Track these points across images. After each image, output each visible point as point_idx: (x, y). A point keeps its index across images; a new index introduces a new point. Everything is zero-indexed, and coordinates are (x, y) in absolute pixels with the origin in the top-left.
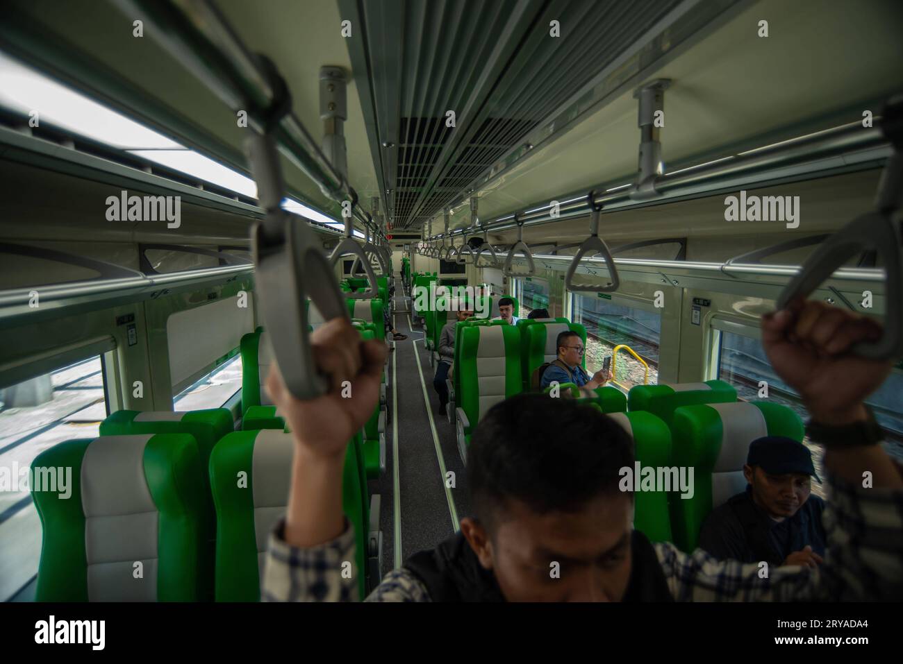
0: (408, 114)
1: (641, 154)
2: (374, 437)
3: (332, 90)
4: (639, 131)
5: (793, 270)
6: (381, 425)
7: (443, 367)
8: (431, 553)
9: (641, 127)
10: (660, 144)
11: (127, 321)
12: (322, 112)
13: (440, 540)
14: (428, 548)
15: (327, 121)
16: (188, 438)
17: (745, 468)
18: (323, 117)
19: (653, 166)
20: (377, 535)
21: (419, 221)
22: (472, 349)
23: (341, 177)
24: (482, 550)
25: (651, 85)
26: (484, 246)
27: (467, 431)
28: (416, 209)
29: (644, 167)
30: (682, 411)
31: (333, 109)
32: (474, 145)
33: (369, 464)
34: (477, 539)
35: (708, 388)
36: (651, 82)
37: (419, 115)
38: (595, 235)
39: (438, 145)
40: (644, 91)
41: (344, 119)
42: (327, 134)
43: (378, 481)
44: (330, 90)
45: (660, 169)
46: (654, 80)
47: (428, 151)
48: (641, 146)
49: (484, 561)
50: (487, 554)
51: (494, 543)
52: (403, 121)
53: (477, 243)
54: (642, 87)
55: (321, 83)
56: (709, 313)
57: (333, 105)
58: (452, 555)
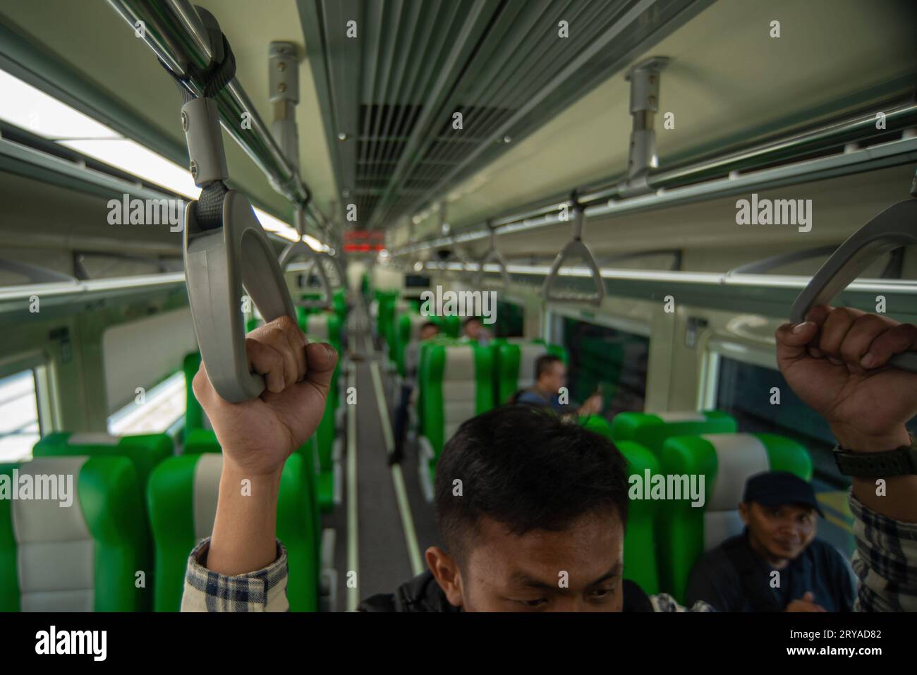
0: (368, 101)
1: (632, 144)
2: (327, 467)
3: (283, 70)
4: (631, 118)
5: (803, 282)
6: (336, 454)
7: (406, 392)
8: (391, 596)
9: (633, 113)
10: (654, 132)
11: (60, 335)
12: (272, 94)
13: (400, 583)
14: (386, 592)
15: (277, 104)
16: (124, 463)
17: (740, 507)
18: (274, 99)
19: (646, 158)
20: (330, 575)
21: (381, 228)
22: (438, 371)
23: (293, 167)
24: (450, 585)
25: (647, 63)
26: (451, 257)
27: (432, 463)
28: (378, 216)
29: (636, 159)
30: (672, 443)
31: (283, 91)
32: (443, 139)
33: (322, 497)
34: (444, 571)
35: (703, 419)
36: (646, 60)
37: (381, 102)
38: (578, 239)
39: (402, 139)
40: (637, 71)
41: (296, 102)
42: (277, 119)
43: (332, 516)
44: (280, 69)
45: (654, 163)
46: (650, 58)
47: (391, 145)
48: (633, 136)
49: (452, 598)
50: (456, 588)
51: (465, 575)
52: (362, 109)
53: (444, 254)
54: (634, 67)
55: (271, 61)
56: (706, 333)
57: (284, 87)
58: (414, 597)
